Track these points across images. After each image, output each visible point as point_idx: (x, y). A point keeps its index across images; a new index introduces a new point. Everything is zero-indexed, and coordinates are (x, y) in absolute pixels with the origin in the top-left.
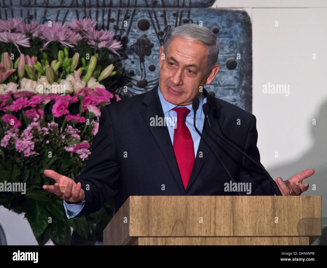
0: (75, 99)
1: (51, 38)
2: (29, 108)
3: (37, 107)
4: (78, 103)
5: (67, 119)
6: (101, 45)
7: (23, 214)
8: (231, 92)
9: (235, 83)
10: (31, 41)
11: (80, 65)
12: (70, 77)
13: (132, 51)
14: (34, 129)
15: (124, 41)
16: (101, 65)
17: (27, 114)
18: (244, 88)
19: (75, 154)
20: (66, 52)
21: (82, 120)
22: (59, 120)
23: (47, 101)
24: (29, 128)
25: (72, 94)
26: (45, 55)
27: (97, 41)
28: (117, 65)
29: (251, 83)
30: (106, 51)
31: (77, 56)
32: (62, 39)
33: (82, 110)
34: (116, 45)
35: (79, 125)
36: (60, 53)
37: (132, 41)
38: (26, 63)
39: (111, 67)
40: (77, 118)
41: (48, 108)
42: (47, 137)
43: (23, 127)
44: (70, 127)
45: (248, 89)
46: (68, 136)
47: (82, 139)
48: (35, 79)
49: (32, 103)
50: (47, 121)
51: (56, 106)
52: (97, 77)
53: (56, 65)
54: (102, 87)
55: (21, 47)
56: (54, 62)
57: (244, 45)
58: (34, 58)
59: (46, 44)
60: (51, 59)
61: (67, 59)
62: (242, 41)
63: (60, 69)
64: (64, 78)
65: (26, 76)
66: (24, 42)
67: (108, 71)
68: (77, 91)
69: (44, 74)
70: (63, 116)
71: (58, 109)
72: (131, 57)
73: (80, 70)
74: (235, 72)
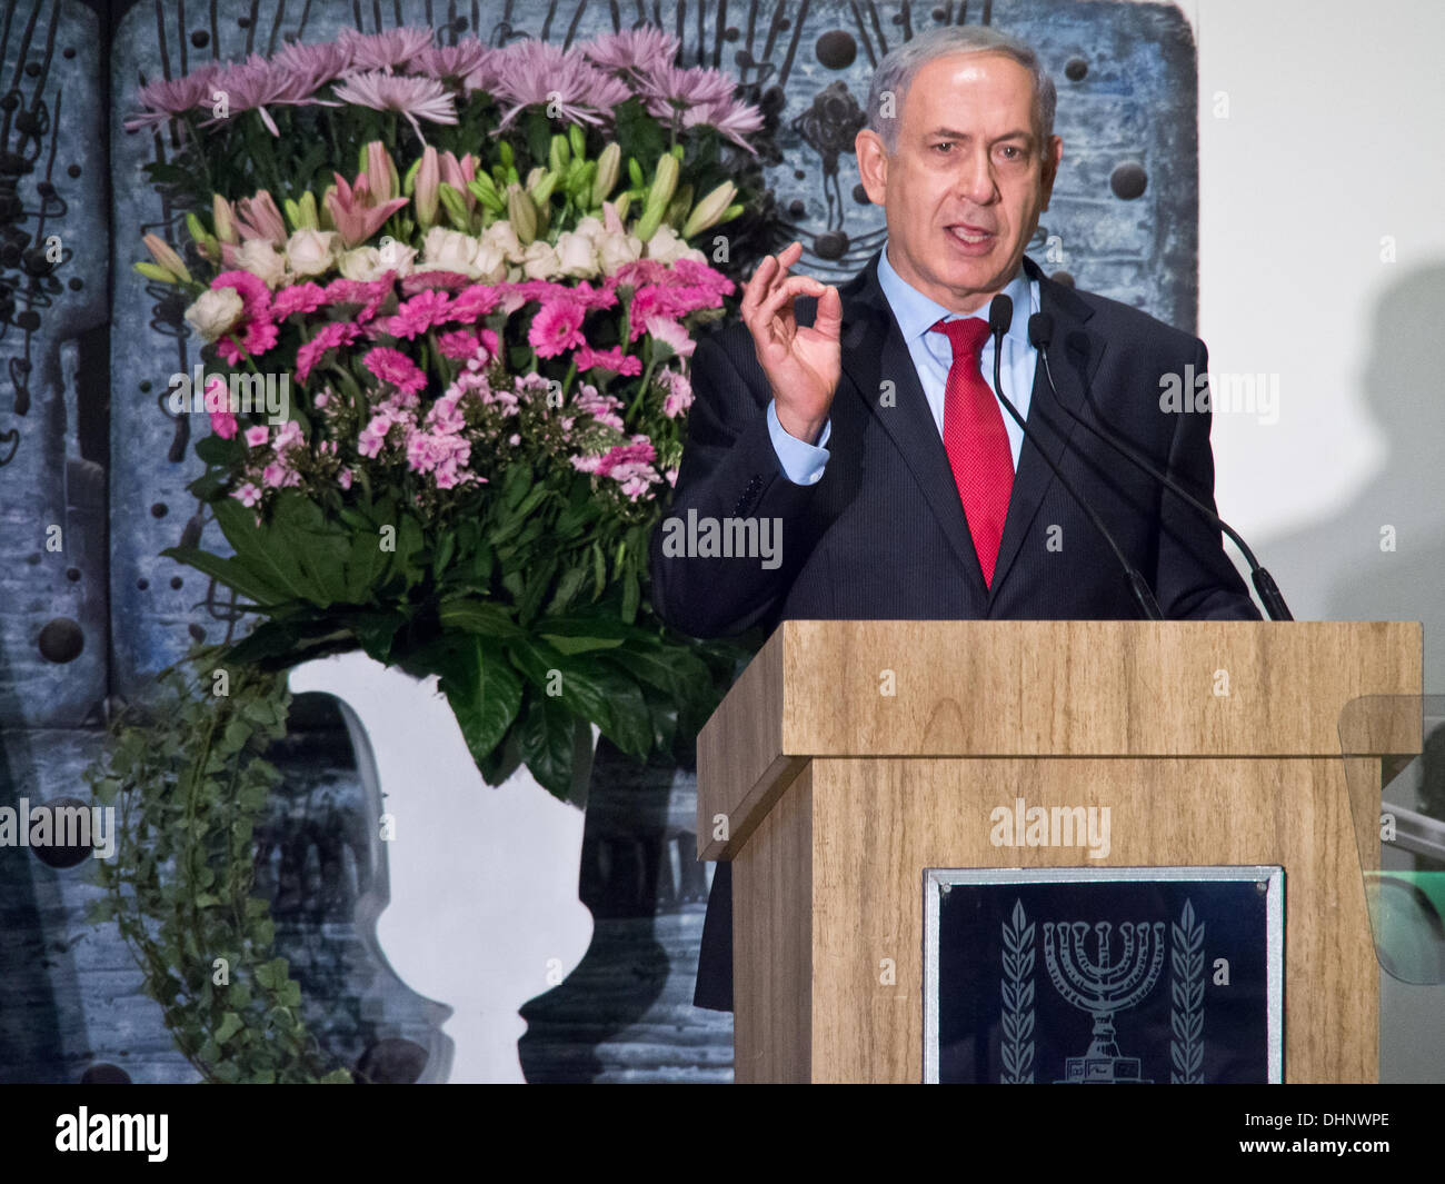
0: (607, 297)
1: (526, 97)
2: (453, 326)
3: (480, 324)
4: (617, 311)
5: (581, 362)
6: (695, 117)
7: (433, 681)
8: (1128, 274)
9: (1142, 244)
10: (459, 103)
11: (623, 183)
12: (589, 224)
13: (798, 135)
14: (471, 396)
15: (771, 104)
16: (695, 182)
17: (446, 348)
18: (1170, 261)
19: (606, 481)
20: (578, 142)
21: (631, 366)
22: (554, 367)
23: (512, 305)
24: (453, 393)
25: (596, 282)
26: (506, 150)
27: (682, 104)
28: (748, 182)
29: (1192, 243)
30: (710, 137)
31: (612, 153)
32: (558, 100)
33: (629, 336)
34: (744, 118)
35: (617, 385)
36: (558, 144)
37: (796, 105)
38: (443, 175)
39: (726, 190)
40: (616, 361)
41: (516, 328)
42: (513, 424)
43: (433, 390)
44: (589, 390)
45: (1186, 263)
46: (583, 421)
47: (630, 431)
48: (474, 231)
49: (464, 309)
50: (513, 368)
51: (541, 320)
52: (679, 226)
53: (541, 184)
54: (696, 256)
55: (426, 124)
56: (535, 175)
57: (1170, 118)
58: (471, 161)
59: (509, 115)
60: (525, 164)
61: (579, 165)
62: (1164, 106)
63: (558, 198)
64: (570, 226)
65: (443, 219)
66: (437, 106)
67: (718, 203)
68: (612, 272)
69: (502, 213)
70: (567, 355)
71: (549, 331)
72: (793, 156)
73: (624, 199)
74: (1139, 208)
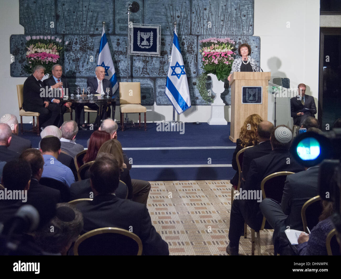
0: (226, 53)
1: (222, 41)
2: (217, 55)
3: (219, 55)
4: (226, 54)
5: (224, 57)
6: (231, 43)
7: (216, 75)
8: (256, 52)
9: (257, 50)
10: (218, 42)
11: (227, 46)
12: (225, 49)
13: (237, 44)
14: (218, 59)
15: (236, 42)
16: (231, 46)
17: (217, 56)
18: (259, 51)
19: (226, 64)
20: (224, 44)
21: (227, 57)
22: (223, 57)
23: (220, 54)
24: (217, 58)
25: (225, 52)
26: (220, 45)
27: (230, 42)
28: (234, 46)
29: (260, 50)
30: (232, 44)
31: (226, 45)
32: (224, 42)
33: (227, 55)
34: (234, 43)
35: (227, 58)
36: (223, 44)
37: (237, 42)
38: (217, 46)
39: (233, 47)
40: (226, 57)
41: (221, 55)
42: (220, 60)
43: (216, 58)
44: (225, 58)
45: (260, 51)
46: (224, 60)
47: (227, 61)
48: (218, 49)
49: (218, 54)
50: (220, 57)
51: (222, 55)
52: (230, 49)
53: (222, 47)
54: (231, 51)
55: (216, 43)
56: (222, 46)
57: (259, 43)
58: (218, 45)
59: (220, 43)
60: (221, 45)
61: (225, 46)
62: (259, 42)
63: (223, 47)
64: (224, 49)
65: (217, 49)
66: (216, 42)
67: (232, 48)
68: (226, 52)
69: (220, 48)
70: (224, 56)
71: (223, 55)
72: (237, 45)
73: (227, 47)
74: (257, 48)
